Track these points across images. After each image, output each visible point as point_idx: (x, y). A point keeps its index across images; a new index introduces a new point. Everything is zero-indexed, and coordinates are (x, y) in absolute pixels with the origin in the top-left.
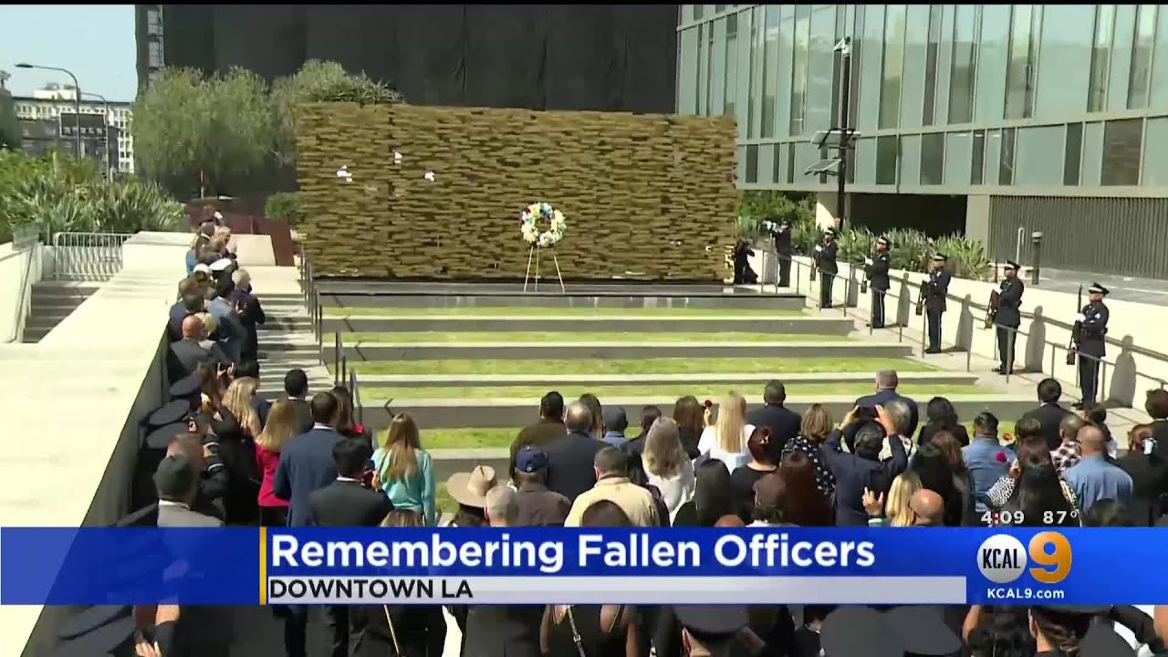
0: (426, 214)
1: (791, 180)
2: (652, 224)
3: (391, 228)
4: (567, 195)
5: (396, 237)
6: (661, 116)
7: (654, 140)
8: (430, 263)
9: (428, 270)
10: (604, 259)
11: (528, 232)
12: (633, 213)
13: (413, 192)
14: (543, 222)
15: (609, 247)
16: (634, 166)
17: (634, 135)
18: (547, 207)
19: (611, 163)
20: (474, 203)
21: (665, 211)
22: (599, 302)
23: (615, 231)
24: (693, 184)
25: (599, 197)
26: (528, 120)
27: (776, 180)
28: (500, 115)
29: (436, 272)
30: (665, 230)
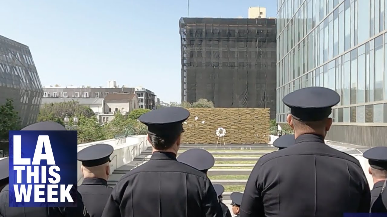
0: (202, 130)
1: (284, 121)
2: (251, 132)
3: (194, 133)
4: (232, 126)
5: (196, 135)
6: (252, 109)
7: (251, 114)
8: (203, 140)
9: (202, 142)
10: (241, 139)
11: (218, 134)
12: (247, 129)
13: (199, 126)
14: (221, 132)
15: (241, 137)
16: (247, 119)
17: (246, 113)
18: (222, 129)
19: (241, 119)
20: (212, 128)
21: (254, 129)
22: (231, 149)
23: (242, 133)
24: (260, 123)
25: (239, 126)
26: (223, 110)
27: (281, 121)
28: (217, 109)
29: (204, 142)
30: (254, 133)
